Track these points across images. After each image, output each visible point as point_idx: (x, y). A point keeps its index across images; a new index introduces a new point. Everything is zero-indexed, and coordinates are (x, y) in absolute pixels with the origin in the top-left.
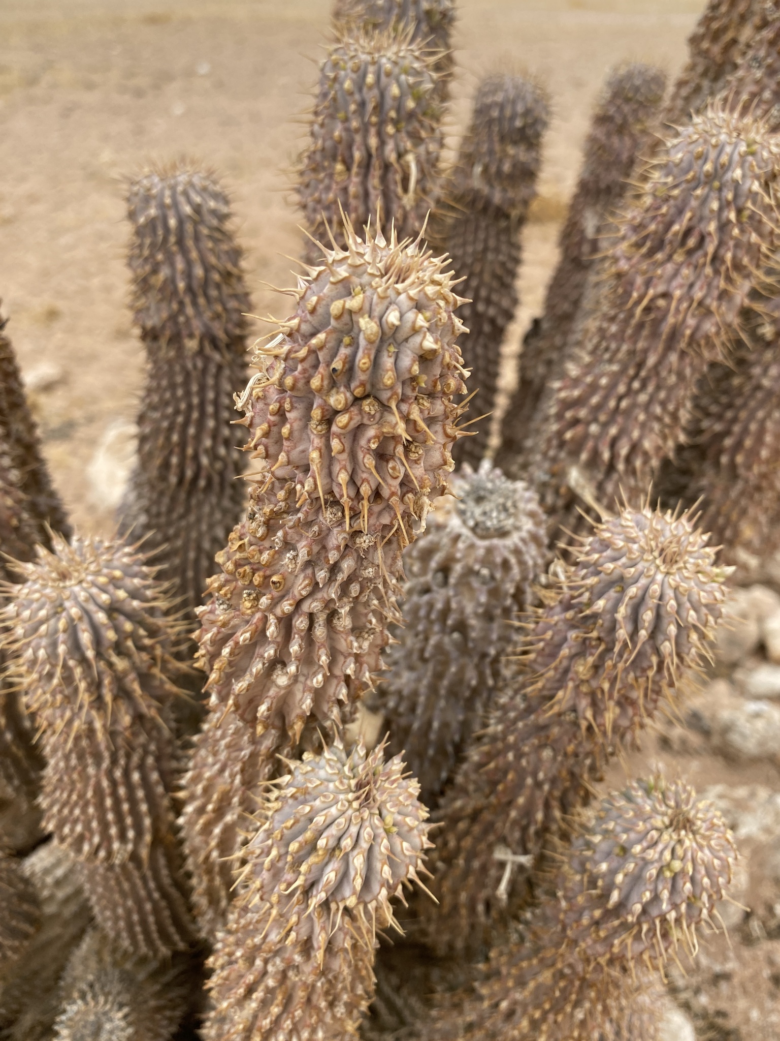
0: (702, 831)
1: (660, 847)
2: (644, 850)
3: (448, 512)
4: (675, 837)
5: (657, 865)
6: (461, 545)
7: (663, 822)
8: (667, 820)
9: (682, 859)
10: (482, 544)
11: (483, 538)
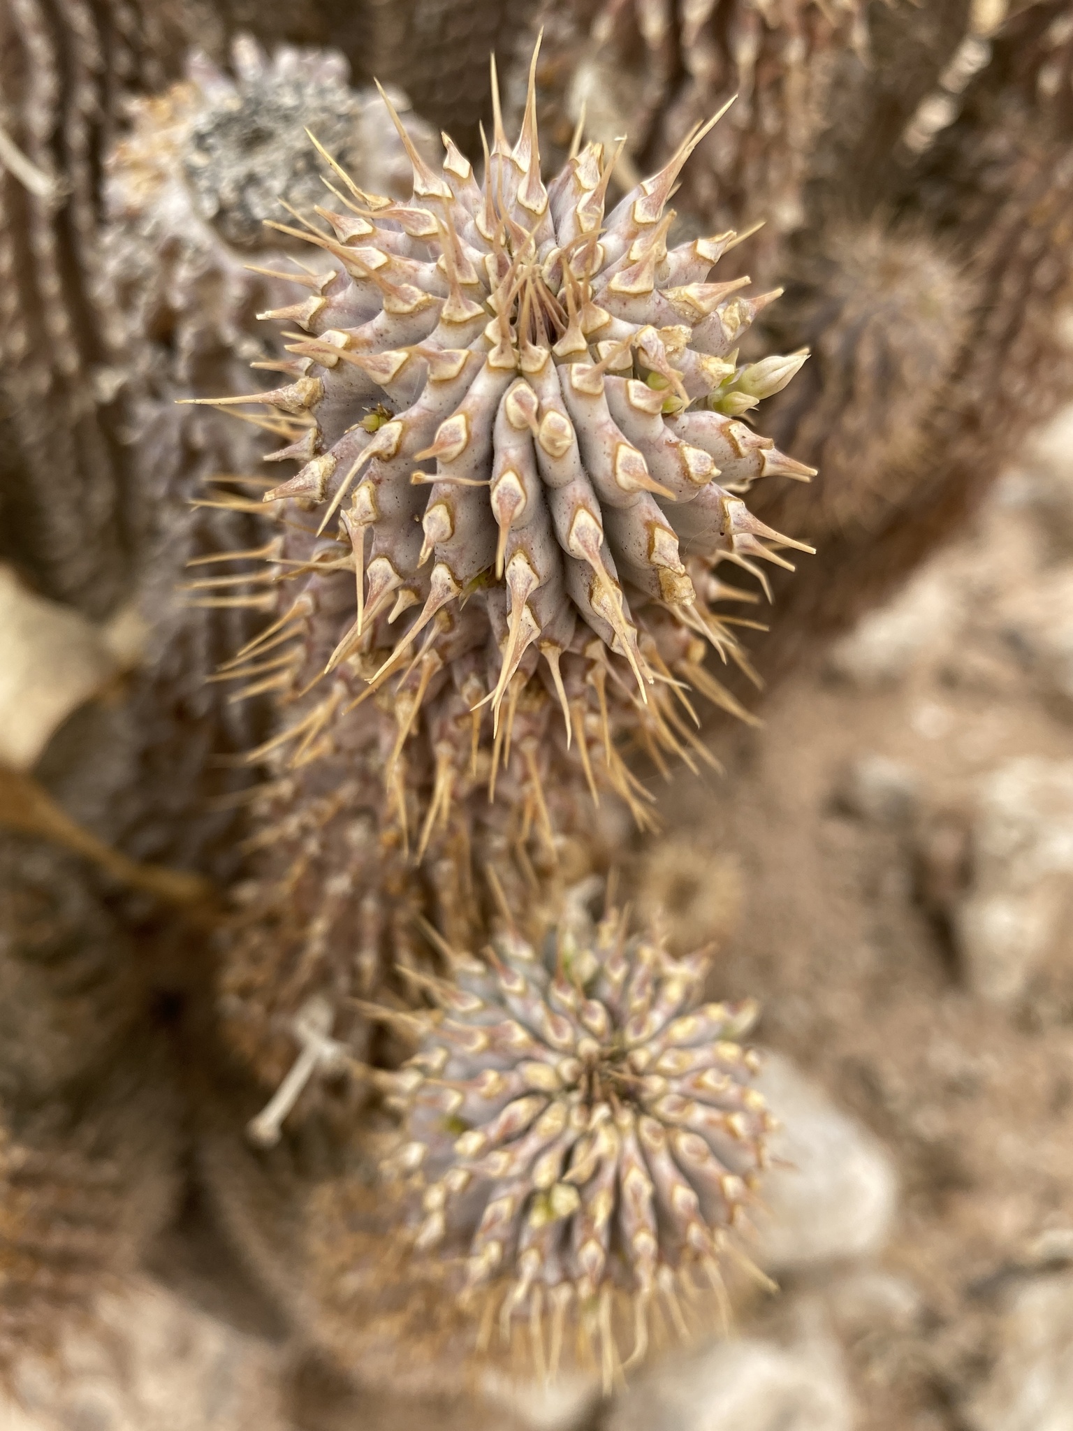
0: (662, 1108)
1: (533, 1143)
2: (487, 1149)
3: (160, 177)
4: (576, 1120)
5: (518, 1190)
6: (184, 273)
7: (558, 1075)
8: (567, 1067)
9: (581, 1188)
10: (236, 267)
11: (238, 247)
